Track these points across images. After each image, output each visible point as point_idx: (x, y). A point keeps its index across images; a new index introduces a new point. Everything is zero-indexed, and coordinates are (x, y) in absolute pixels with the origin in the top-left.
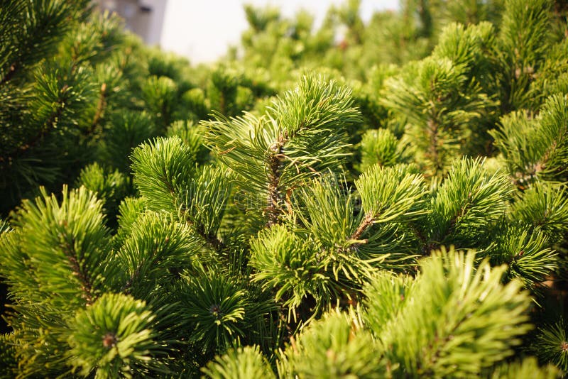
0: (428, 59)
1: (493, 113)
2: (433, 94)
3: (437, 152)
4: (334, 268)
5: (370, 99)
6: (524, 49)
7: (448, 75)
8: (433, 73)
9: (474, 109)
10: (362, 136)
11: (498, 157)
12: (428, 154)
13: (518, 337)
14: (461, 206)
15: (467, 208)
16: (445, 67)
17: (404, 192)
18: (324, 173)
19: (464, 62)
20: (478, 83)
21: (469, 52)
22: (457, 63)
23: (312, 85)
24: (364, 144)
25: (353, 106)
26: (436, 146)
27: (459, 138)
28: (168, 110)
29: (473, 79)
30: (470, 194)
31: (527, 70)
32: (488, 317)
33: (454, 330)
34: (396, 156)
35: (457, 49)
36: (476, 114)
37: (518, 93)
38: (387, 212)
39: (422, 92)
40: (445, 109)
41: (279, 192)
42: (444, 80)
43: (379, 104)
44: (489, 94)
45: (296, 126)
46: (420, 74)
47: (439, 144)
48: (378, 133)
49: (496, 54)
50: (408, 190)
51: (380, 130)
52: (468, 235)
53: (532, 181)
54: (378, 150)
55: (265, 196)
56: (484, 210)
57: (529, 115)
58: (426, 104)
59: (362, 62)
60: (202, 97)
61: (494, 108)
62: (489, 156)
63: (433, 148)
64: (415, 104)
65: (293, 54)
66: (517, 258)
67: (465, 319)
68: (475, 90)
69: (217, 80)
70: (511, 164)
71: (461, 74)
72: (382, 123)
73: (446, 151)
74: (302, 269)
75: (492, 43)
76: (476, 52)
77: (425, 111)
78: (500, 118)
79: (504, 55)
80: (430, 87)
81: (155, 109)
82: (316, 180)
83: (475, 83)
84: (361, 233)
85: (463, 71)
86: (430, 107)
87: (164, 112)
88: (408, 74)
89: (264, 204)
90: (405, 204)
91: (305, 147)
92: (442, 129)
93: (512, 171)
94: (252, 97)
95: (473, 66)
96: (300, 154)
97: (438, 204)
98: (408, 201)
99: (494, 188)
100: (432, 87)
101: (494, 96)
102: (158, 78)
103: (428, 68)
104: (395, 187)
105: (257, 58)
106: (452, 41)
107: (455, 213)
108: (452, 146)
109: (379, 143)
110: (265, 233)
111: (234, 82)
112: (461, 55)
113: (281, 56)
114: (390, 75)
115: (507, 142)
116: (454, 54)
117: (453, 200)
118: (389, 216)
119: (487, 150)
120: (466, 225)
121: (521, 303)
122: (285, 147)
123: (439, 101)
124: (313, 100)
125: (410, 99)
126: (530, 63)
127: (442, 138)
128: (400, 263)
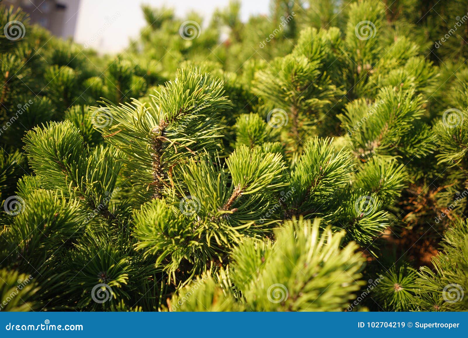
0: (289, 56)
1: (340, 101)
2: (294, 85)
3: (298, 132)
4: (207, 235)
5: (244, 88)
6: (363, 50)
7: (305, 70)
8: (292, 68)
9: (326, 97)
10: (236, 119)
11: (345, 136)
12: (291, 133)
13: (353, 293)
14: (314, 178)
15: (319, 179)
16: (302, 64)
17: (266, 168)
18: (200, 152)
19: (317, 59)
20: (329, 77)
21: (321, 52)
22: (312, 60)
23: (188, 77)
24: (237, 126)
25: (224, 95)
26: (297, 127)
27: (316, 121)
28: (69, 95)
29: (325, 73)
30: (321, 168)
31: (366, 67)
32: (329, 277)
33: (302, 288)
34: (264, 136)
35: (312, 48)
36: (327, 102)
37: (360, 85)
38: (253, 185)
39: (285, 83)
40: (303, 97)
41: (163, 169)
42: (302, 74)
43: (251, 92)
44: (338, 85)
45: (174, 112)
46: (283, 69)
47: (299, 126)
48: (249, 117)
49: (343, 54)
50: (270, 166)
51: (251, 114)
52: (320, 202)
53: (371, 155)
54: (249, 131)
55: (151, 172)
56: (332, 181)
57: (368, 102)
58: (288, 93)
59: (241, 57)
60: (100, 84)
61: (341, 97)
62: (338, 136)
63: (295, 128)
64: (279, 92)
65: (182, 49)
66: (359, 219)
67: (311, 279)
68: (326, 83)
69: (113, 70)
70: (354, 142)
71: (316, 69)
72: (254, 108)
73: (305, 131)
74: (179, 237)
75: (339, 44)
76: (327, 51)
77: (287, 99)
78: (346, 105)
79: (349, 55)
80: (290, 79)
81: (57, 94)
82: (192, 158)
83: (326, 76)
84: (231, 203)
85: (317, 67)
86: (291, 96)
87: (65, 97)
88: (274, 68)
89: (149, 179)
90: (266, 179)
91: (183, 130)
92: (302, 113)
93: (355, 147)
94: (145, 85)
95: (325, 63)
96: (179, 136)
97: (296, 176)
98: (269, 176)
99: (340, 163)
100: (293, 79)
101: (342, 87)
102: (59, 68)
103: (289, 65)
104: (259, 165)
105: (153, 51)
106: (308, 42)
107: (310, 183)
108: (309, 127)
109: (250, 125)
110: (147, 207)
111: (128, 72)
112: (315, 53)
113: (173, 50)
114: (260, 68)
115: (351, 125)
116: (310, 54)
117: (308, 173)
118: (254, 188)
119: (337, 130)
120: (318, 193)
121: (355, 264)
122: (167, 130)
123: (299, 90)
124: (189, 90)
125: (275, 88)
126: (369, 61)
127: (301, 120)
128: (264, 227)
